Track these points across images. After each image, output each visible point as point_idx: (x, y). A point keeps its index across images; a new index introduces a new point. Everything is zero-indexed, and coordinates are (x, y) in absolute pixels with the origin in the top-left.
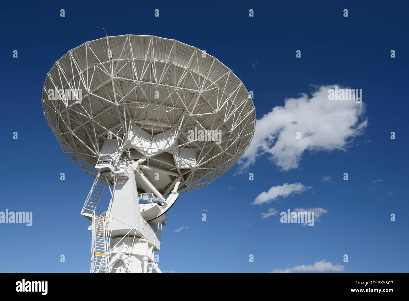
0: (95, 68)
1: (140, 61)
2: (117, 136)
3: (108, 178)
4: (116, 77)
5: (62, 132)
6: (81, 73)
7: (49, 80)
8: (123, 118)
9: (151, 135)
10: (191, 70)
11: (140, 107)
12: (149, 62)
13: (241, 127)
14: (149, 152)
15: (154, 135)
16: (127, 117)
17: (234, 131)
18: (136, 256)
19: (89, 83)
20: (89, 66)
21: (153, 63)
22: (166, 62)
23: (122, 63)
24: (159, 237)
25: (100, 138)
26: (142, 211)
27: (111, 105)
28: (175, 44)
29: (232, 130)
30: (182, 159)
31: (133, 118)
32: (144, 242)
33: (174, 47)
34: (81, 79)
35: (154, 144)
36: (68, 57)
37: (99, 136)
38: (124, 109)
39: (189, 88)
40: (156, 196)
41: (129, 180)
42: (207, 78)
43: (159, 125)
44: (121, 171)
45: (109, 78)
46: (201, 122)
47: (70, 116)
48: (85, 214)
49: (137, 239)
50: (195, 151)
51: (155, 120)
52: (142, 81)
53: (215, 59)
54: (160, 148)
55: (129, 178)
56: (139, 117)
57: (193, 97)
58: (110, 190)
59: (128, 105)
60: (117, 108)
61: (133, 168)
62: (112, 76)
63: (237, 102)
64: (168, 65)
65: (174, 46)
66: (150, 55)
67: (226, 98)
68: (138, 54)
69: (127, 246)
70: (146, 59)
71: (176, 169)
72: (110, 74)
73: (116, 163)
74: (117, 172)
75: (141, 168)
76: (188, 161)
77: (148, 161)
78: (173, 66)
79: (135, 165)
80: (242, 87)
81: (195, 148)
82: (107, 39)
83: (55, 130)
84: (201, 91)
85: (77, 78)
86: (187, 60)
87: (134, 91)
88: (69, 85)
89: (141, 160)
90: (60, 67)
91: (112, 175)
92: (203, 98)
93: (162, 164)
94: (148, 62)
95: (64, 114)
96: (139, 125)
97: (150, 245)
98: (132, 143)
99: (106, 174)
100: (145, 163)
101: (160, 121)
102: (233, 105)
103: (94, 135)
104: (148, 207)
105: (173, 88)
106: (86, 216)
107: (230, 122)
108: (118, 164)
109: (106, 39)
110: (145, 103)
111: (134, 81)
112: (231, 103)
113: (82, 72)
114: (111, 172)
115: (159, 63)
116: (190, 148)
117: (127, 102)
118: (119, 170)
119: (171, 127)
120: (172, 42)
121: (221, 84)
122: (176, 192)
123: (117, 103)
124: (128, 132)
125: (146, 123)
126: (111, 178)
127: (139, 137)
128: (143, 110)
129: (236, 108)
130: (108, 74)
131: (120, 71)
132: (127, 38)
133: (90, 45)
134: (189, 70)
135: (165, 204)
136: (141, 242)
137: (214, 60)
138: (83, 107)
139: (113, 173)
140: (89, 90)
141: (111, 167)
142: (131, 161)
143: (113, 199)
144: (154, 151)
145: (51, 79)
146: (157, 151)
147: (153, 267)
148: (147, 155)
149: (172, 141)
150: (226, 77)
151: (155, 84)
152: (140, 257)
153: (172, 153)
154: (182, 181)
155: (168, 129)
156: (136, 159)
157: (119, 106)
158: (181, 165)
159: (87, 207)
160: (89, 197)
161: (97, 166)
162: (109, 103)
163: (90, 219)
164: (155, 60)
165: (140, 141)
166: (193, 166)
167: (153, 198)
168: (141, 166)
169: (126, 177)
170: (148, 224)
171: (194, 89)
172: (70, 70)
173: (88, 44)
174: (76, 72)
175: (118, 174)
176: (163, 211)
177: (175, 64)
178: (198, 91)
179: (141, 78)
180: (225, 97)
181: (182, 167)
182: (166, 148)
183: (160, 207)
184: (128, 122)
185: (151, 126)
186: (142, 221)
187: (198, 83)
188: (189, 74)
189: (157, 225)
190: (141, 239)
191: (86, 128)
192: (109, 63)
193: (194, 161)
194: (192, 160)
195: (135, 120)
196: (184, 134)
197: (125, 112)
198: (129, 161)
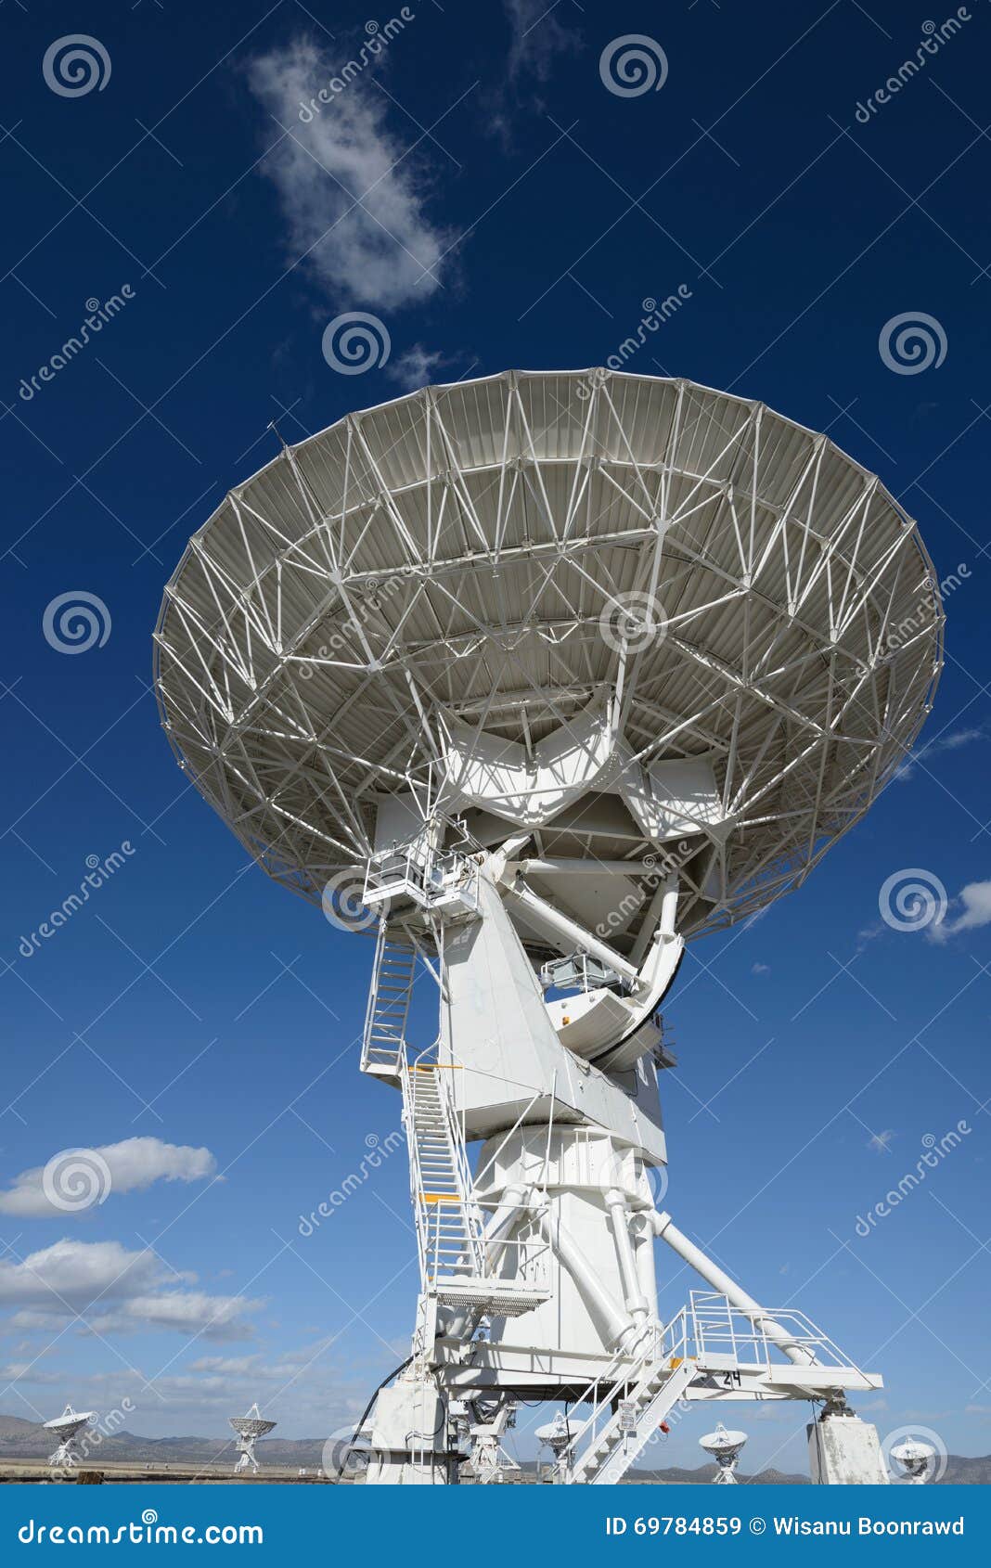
0: (279, 569)
1: (413, 491)
2: (409, 779)
3: (414, 932)
4: (352, 574)
5: (247, 808)
6: (242, 600)
7: (164, 654)
8: (413, 711)
9: (524, 743)
10: (603, 459)
11: (458, 656)
12: (444, 484)
13: (871, 618)
14: (533, 806)
15: (534, 741)
16: (426, 701)
17: (845, 642)
18: (580, 1192)
19: (275, 623)
20: (260, 566)
21: (458, 482)
22: (503, 462)
23: (356, 520)
24: (653, 1112)
25: (362, 802)
26: (562, 1027)
27: (361, 676)
28: (512, 384)
29: (834, 638)
30: (664, 803)
31: (447, 700)
32: (594, 1137)
33: (515, 398)
34: (250, 624)
35: (544, 774)
36: (193, 561)
37: (357, 795)
38: (408, 675)
39: (616, 531)
40: (598, 963)
41: (486, 923)
42: (670, 470)
43: (541, 701)
44: (450, 897)
45: (331, 585)
46: (696, 644)
47: (252, 752)
48: (376, 1068)
49: (565, 1131)
50: (708, 760)
51: (523, 688)
52: (437, 558)
53: (682, 385)
54: (570, 784)
55: (485, 914)
56: (468, 692)
57: (637, 558)
58: (432, 970)
59: (415, 659)
60: (383, 682)
61: (490, 879)
62: (336, 577)
63: (825, 521)
64: (510, 472)
65: (514, 393)
66: (441, 459)
67: (774, 520)
68: (399, 469)
69: (541, 1159)
70: (429, 479)
71: (650, 848)
72: (329, 570)
73: (428, 873)
74: (439, 902)
75: (518, 872)
76: (689, 805)
77: (538, 839)
78: (531, 469)
79: (495, 864)
80: (830, 453)
81: (707, 750)
82: (290, 458)
83: (224, 809)
84: (661, 527)
85: (238, 620)
86: (576, 426)
87: (420, 603)
88: (222, 651)
89: (512, 844)
90: (179, 600)
91: (427, 918)
92: (678, 551)
93: (590, 837)
94: (438, 486)
95: (234, 750)
96: (472, 721)
97: (620, 1146)
98: (466, 790)
99: (403, 919)
100: (529, 851)
101: (542, 686)
102: (812, 541)
103: (336, 794)
104: (577, 1008)
105: (554, 549)
106: (379, 1076)
107: (815, 614)
108: (436, 876)
109: (286, 460)
110: (474, 636)
111: (414, 569)
112: (801, 531)
113: (246, 596)
114: (417, 910)
115: (479, 475)
116: (683, 756)
117: (412, 649)
118: (441, 894)
119: (586, 694)
120: (504, 383)
121: (736, 472)
122: (673, 934)
123: (376, 666)
124: (441, 755)
125: (494, 708)
126: (424, 927)
127: (487, 761)
128: (471, 661)
129: (829, 548)
130: (323, 573)
131: (359, 548)
132: (350, 429)
133: (245, 497)
134: (595, 461)
135: (642, 986)
136: (582, 1138)
137: (682, 390)
138: (280, 712)
139: (424, 909)
140: (280, 650)
141: (410, 892)
142: (478, 855)
143: (448, 1000)
144: (548, 799)
145: (169, 649)
146: (560, 795)
147: (653, 1228)
148: (526, 821)
149: (605, 746)
150: (748, 438)
151: (485, 555)
152: (593, 1196)
153: (619, 791)
154: (683, 888)
155: (578, 707)
156: (493, 842)
157: (386, 673)
158: (667, 826)
159: (375, 1044)
160: (371, 1008)
161: (370, 898)
162: (355, 672)
163: (395, 1081)
164: (462, 469)
165: (492, 776)
166: (714, 821)
167: (589, 970)
168: (517, 865)
169: (471, 917)
170: (593, 1069)
171: (636, 528)
172: (208, 598)
173: (239, 496)
174: (228, 603)
175: (441, 910)
176: (639, 1014)
177: (536, 458)
178: (652, 528)
179: (432, 552)
180: (767, 520)
181: (672, 834)
182: (590, 776)
183: (624, 1002)
184: (433, 719)
185: (515, 713)
186: (568, 1061)
187: (642, 500)
188: (598, 480)
189: (633, 1069)
190: (582, 1130)
191: (310, 776)
192: (317, 535)
193: (713, 800)
194: (705, 801)
195: (457, 707)
196: (643, 707)
197: (412, 687)
198: (472, 856)
